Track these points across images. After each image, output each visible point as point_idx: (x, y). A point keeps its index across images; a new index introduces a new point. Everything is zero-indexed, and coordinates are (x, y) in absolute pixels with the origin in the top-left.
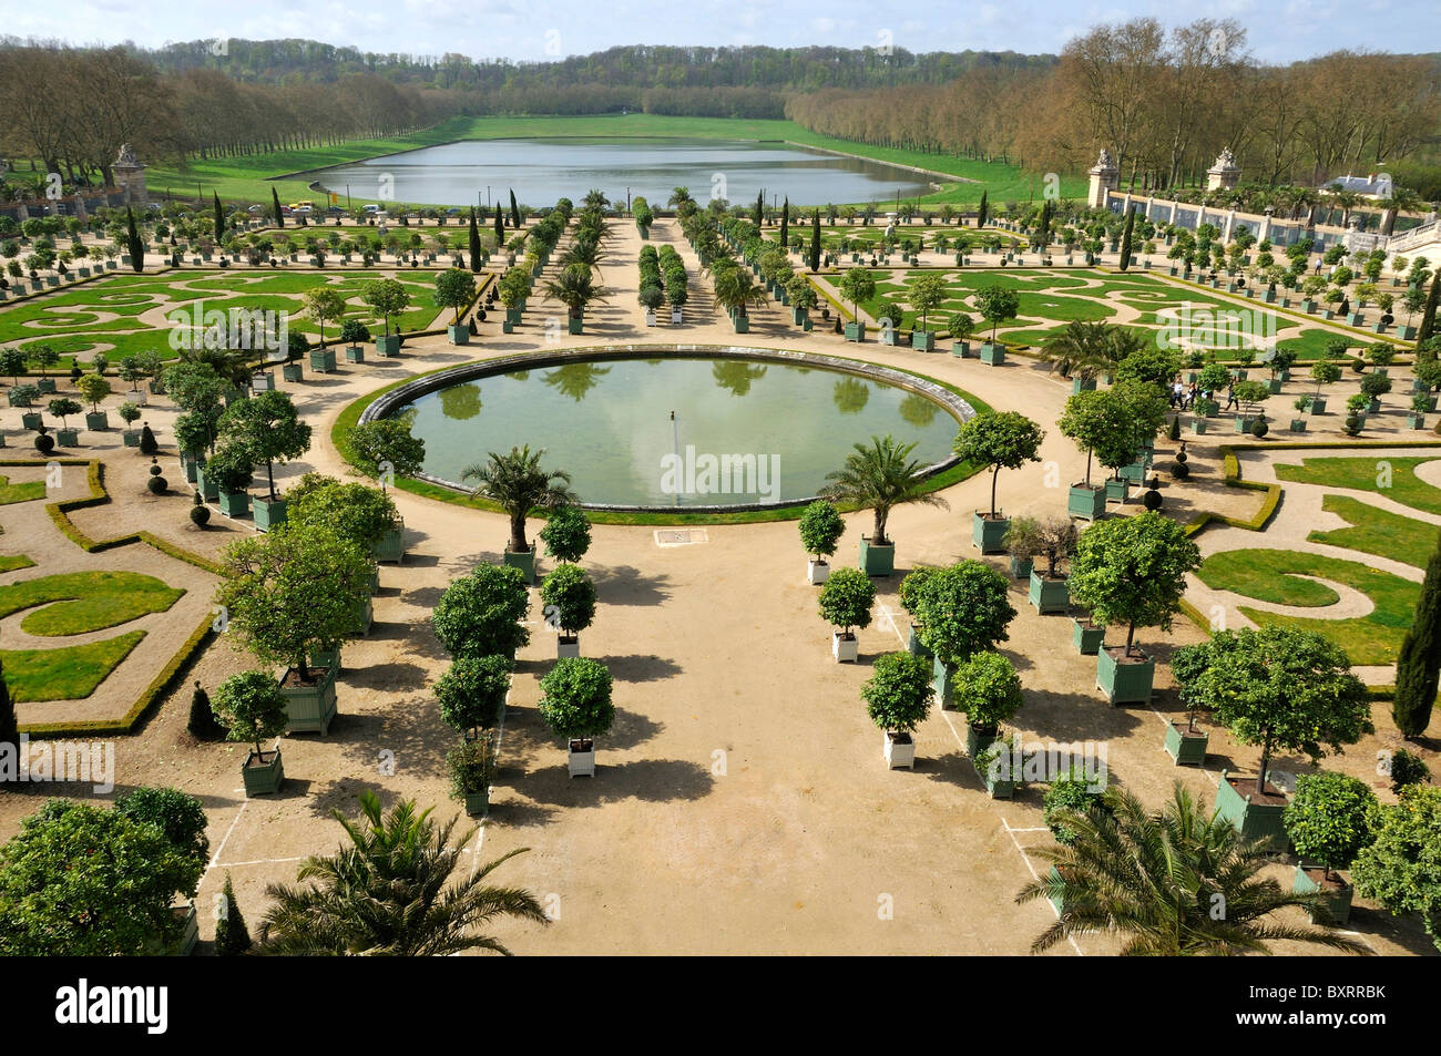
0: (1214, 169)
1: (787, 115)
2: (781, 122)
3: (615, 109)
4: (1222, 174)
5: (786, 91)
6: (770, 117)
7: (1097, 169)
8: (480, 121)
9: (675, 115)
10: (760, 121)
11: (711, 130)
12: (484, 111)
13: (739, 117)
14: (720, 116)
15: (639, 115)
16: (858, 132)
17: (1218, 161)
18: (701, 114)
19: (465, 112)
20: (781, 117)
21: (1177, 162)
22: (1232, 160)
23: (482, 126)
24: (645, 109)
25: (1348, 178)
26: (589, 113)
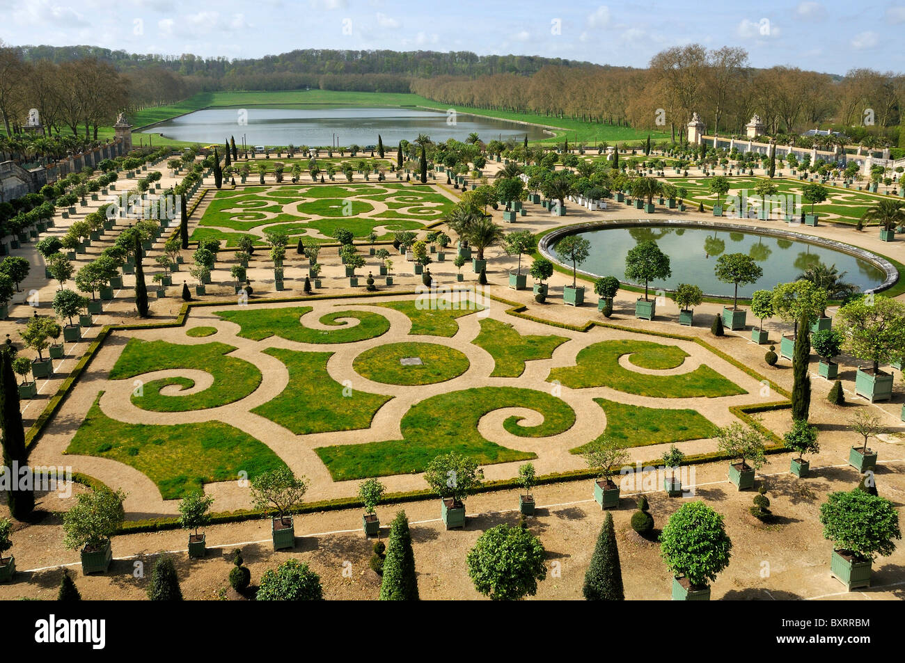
0: (750, 124)
1: (412, 90)
2: (409, 95)
3: (302, 87)
4: (756, 127)
5: (407, 76)
6: (400, 92)
7: (694, 123)
8: (216, 95)
9: (342, 90)
10: (395, 94)
11: (367, 99)
12: (218, 88)
13: (381, 92)
14: (369, 91)
15: (318, 91)
16: (468, 100)
17: (751, 120)
18: (357, 90)
19: (205, 90)
20: (409, 92)
21: (718, 120)
22: (759, 120)
23: (218, 99)
24: (321, 87)
25: (816, 130)
26: (285, 89)
